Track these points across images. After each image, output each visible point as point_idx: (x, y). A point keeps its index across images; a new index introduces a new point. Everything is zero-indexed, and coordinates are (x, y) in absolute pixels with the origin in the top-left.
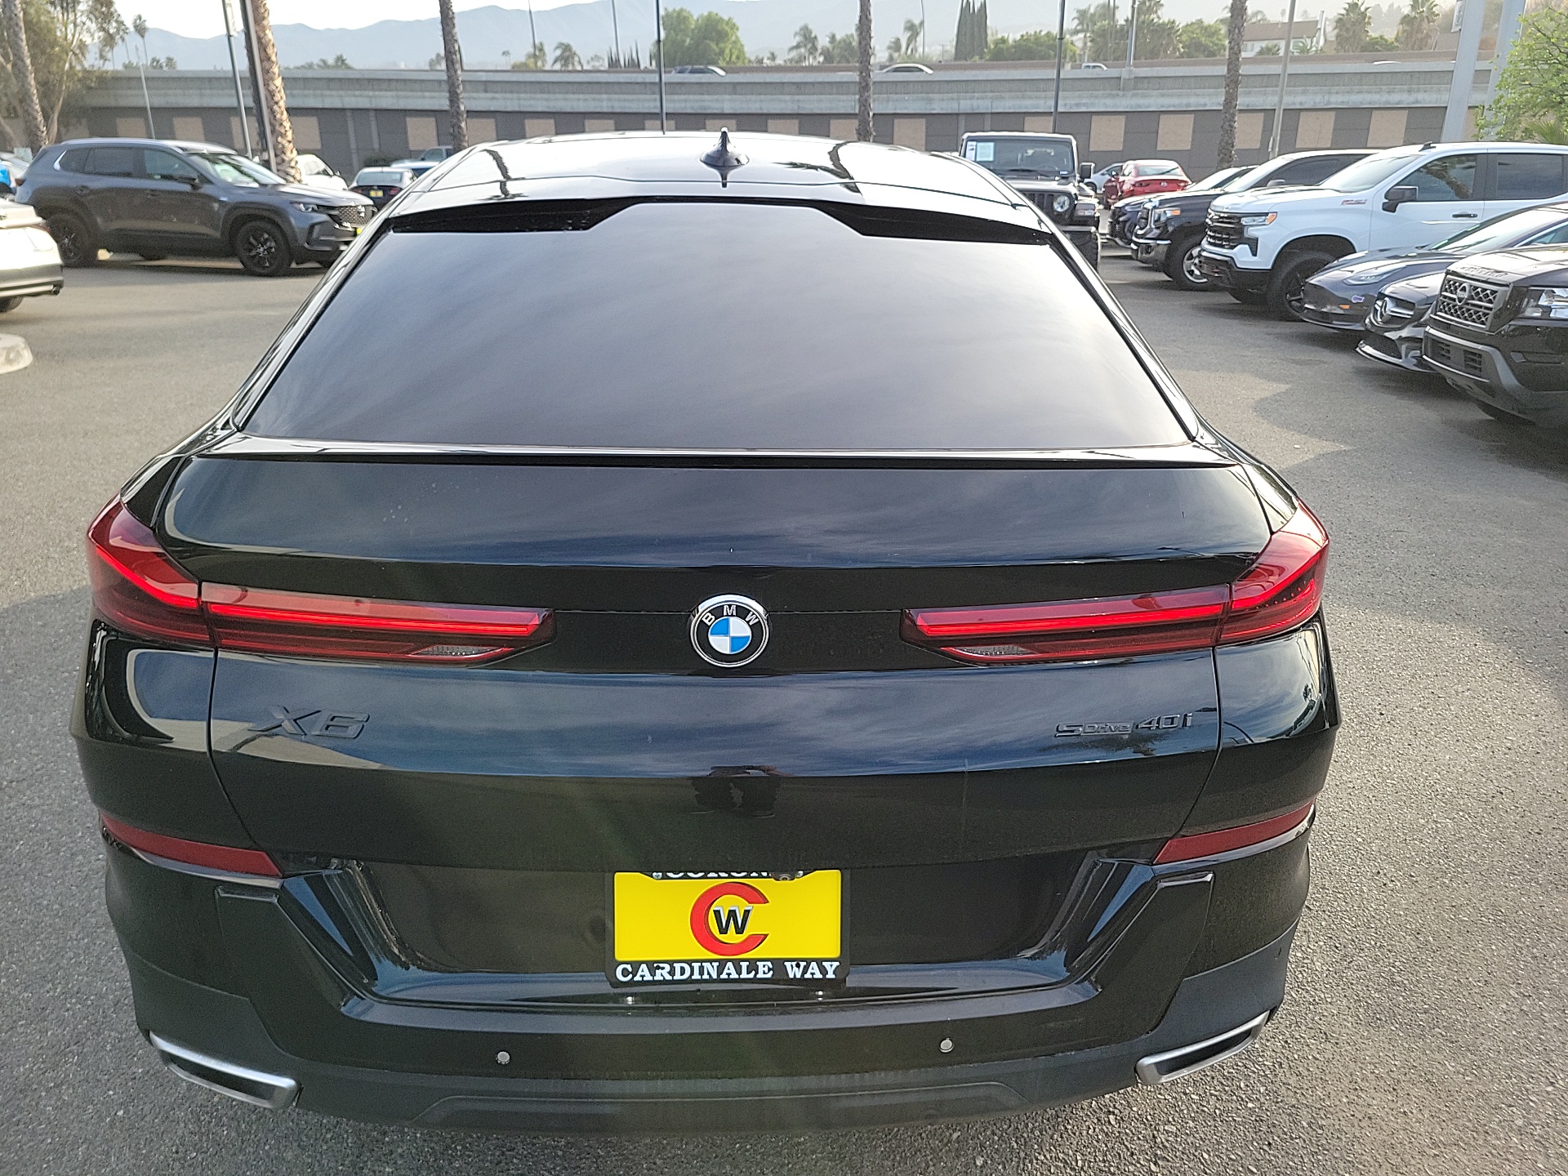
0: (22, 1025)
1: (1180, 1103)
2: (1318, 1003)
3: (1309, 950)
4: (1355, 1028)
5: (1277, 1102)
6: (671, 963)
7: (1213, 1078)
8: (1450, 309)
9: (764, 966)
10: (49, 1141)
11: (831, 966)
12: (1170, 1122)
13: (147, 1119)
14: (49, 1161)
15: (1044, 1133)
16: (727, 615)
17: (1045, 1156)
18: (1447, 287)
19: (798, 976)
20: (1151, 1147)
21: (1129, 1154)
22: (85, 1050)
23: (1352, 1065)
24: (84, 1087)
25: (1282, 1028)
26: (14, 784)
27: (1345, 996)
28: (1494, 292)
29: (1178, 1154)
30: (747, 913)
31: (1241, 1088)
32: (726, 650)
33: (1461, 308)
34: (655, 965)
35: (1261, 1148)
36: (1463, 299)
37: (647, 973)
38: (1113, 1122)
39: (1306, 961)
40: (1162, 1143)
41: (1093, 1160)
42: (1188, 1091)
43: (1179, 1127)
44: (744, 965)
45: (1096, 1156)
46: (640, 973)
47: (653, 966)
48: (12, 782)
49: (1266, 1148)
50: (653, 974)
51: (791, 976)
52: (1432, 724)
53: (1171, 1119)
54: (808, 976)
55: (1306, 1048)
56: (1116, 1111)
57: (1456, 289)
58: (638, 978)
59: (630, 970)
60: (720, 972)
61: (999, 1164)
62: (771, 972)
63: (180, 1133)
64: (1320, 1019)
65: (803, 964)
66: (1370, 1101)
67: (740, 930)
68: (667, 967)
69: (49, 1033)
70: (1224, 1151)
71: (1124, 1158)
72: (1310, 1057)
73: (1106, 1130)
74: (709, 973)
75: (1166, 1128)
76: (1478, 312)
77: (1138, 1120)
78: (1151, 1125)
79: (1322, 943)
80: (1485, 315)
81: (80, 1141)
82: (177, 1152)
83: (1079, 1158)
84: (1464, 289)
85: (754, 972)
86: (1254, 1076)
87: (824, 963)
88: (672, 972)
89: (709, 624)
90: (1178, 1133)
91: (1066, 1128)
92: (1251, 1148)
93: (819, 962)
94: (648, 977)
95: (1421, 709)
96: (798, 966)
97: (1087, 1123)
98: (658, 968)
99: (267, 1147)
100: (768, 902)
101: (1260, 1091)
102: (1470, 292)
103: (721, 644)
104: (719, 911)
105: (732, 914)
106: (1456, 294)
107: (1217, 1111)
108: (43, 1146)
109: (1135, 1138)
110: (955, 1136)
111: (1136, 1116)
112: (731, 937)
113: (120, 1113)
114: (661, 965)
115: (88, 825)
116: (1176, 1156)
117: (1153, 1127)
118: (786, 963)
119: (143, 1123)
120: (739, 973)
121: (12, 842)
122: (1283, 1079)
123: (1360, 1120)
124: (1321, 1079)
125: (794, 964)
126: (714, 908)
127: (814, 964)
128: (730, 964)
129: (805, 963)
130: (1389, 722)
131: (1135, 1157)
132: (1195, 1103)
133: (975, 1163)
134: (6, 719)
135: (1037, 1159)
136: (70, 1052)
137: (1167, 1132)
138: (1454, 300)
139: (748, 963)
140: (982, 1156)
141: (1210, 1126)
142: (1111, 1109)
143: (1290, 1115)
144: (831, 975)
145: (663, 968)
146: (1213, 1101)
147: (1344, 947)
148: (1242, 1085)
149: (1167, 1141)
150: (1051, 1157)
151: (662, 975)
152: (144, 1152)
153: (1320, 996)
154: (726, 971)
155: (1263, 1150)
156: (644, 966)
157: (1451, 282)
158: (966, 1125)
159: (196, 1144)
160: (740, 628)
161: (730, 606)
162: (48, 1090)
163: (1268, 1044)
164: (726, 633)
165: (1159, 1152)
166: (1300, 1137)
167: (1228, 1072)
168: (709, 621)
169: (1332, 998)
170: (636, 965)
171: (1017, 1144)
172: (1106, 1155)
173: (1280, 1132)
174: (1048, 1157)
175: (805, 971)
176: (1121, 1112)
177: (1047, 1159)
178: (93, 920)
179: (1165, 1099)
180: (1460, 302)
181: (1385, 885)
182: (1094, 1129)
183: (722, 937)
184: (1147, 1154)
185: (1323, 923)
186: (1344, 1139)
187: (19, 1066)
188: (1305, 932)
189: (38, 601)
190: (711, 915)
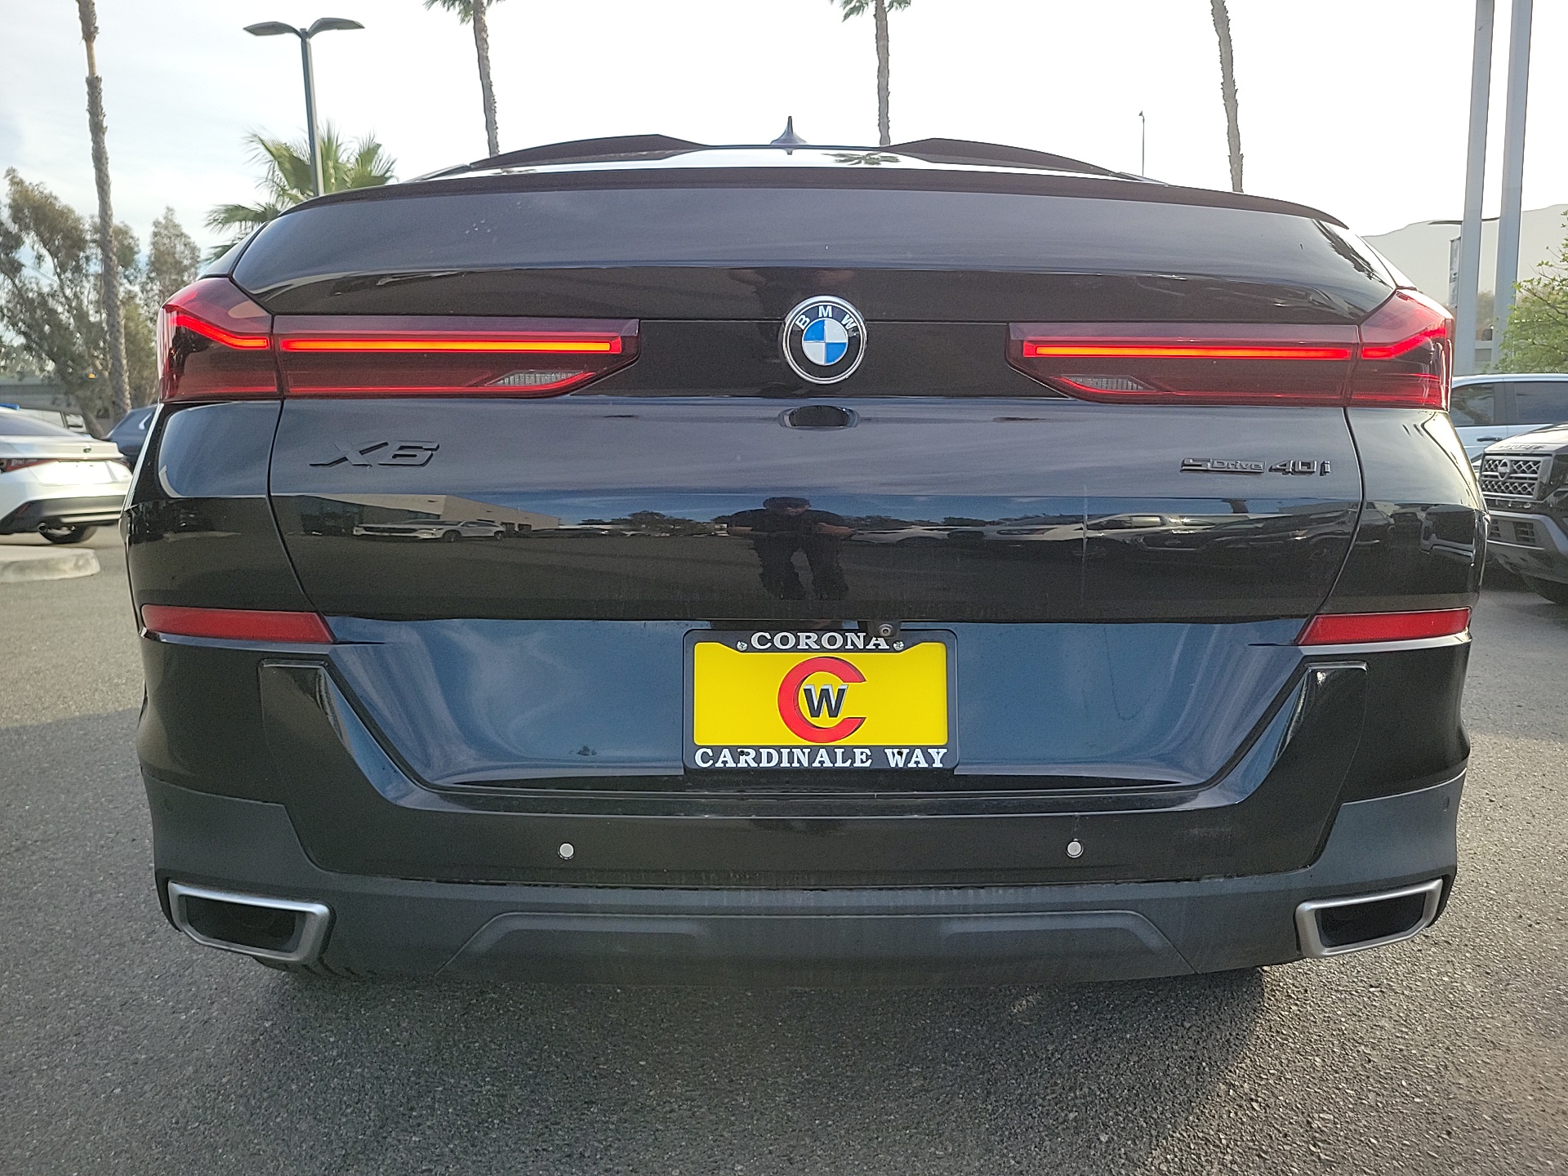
0: (19, 1021)
1: (1333, 1096)
2: (1477, 1018)
3: (1456, 975)
4: (1526, 1038)
5: (1450, 1099)
6: (757, 748)
7: (1368, 1077)
8: (1493, 486)
9: (862, 753)
10: (36, 1112)
11: (938, 753)
12: (1324, 1111)
13: (147, 1095)
14: (33, 1129)
15: (1177, 1115)
16: (823, 317)
17: (1182, 1134)
18: (1487, 466)
19: (901, 765)
20: (1307, 1131)
21: (1281, 1135)
22: (85, 1040)
23: (1531, 1069)
24: (80, 1070)
25: (1440, 1037)
26: (38, 844)
27: (1508, 1012)
28: (1536, 463)
29: (1339, 1138)
30: (841, 692)
31: (1403, 1086)
32: (821, 361)
33: (1504, 483)
34: (739, 750)
35: (1439, 1136)
36: (1505, 473)
37: (729, 758)
38: (1258, 1109)
39: (1455, 984)
40: (1319, 1128)
41: (1239, 1139)
42: (1341, 1087)
43: (1337, 1115)
44: (839, 752)
45: (1242, 1135)
46: (722, 759)
47: (737, 752)
48: (36, 842)
49: (1445, 1136)
50: (737, 761)
51: (893, 765)
52: (1549, 809)
53: (1325, 1108)
54: (912, 765)
55: (1472, 1055)
56: (1259, 1099)
57: (1496, 466)
58: (719, 764)
59: (711, 754)
60: (811, 761)
61: (1128, 1140)
62: (870, 761)
63: (181, 1107)
64: (1484, 1031)
65: (905, 751)
66: (1561, 1099)
67: (833, 713)
68: (753, 753)
69: (48, 1027)
70: (1395, 1138)
71: (1276, 1138)
72: (1480, 1062)
73: (1250, 1114)
74: (799, 761)
75: (1321, 1115)
76: (1523, 483)
77: (1286, 1108)
78: (1303, 1113)
79: (1470, 971)
80: (1531, 485)
81: (70, 1114)
82: (177, 1123)
83: (1221, 1137)
84: (1505, 465)
85: (850, 761)
86: (1416, 1076)
87: (929, 750)
88: (758, 759)
89: (803, 327)
90: (1336, 1120)
91: (1202, 1112)
92: (1427, 1136)
93: (924, 749)
94: (731, 764)
95: (1534, 799)
96: (900, 754)
97: (1227, 1108)
98: (742, 753)
99: (278, 1120)
100: (865, 680)
101: (1426, 1090)
102: (1512, 466)
103: (815, 352)
104: (810, 690)
105: (825, 693)
106: (1497, 471)
107: (1379, 1104)
108: (28, 1117)
109: (1286, 1123)
110: (1072, 1116)
111: (1284, 1104)
112: (824, 721)
113: (118, 1091)
114: (746, 750)
115: (111, 872)
116: (1338, 1140)
117: (1306, 1114)
118: (886, 750)
119: (142, 1099)
120: (834, 761)
121: (30, 884)
122: (1451, 1079)
123: (1553, 1115)
124: (1497, 1080)
125: (896, 751)
126: (804, 686)
127: (918, 751)
128: (823, 751)
129: (908, 750)
130: (1501, 807)
131: (1289, 1138)
132: (1351, 1097)
133: (1099, 1139)
134: (38, 797)
135: (1172, 1136)
136: (69, 1041)
137: (1323, 1119)
138: (1496, 477)
139: (843, 750)
140: (1107, 1134)
141: (1374, 1116)
142: (1253, 1097)
143: (1466, 1109)
144: (937, 764)
145: (748, 754)
146: (1371, 1096)
147: (1496, 973)
148: (1404, 1083)
149: (1326, 1127)
150: (1189, 1136)
151: (746, 762)
152: (141, 1122)
153: (1477, 1012)
154: (819, 759)
155: (1442, 1138)
156: (726, 751)
157: (1491, 462)
158: (1084, 1108)
159: (200, 1116)
160: (836, 333)
161: (825, 307)
162: (39, 1072)
163: (1427, 1050)
164: (821, 337)
165: (1317, 1135)
166: (1484, 1129)
167: (1385, 1073)
168: (803, 324)
169: (1492, 1013)
170: (717, 750)
171: (1147, 1123)
172: (1254, 1136)
173: (1459, 1124)
174: (1185, 1134)
175: (908, 760)
176: (1265, 1100)
177: (1184, 1137)
178: (108, 942)
179: (1316, 1092)
180: (1502, 477)
181: (1530, 926)
182: (1236, 1114)
183: (814, 721)
184: (1303, 1136)
185: (1467, 955)
186: (1538, 1131)
187: (11, 1052)
188: (1448, 961)
189: (82, 718)
190: (802, 696)
